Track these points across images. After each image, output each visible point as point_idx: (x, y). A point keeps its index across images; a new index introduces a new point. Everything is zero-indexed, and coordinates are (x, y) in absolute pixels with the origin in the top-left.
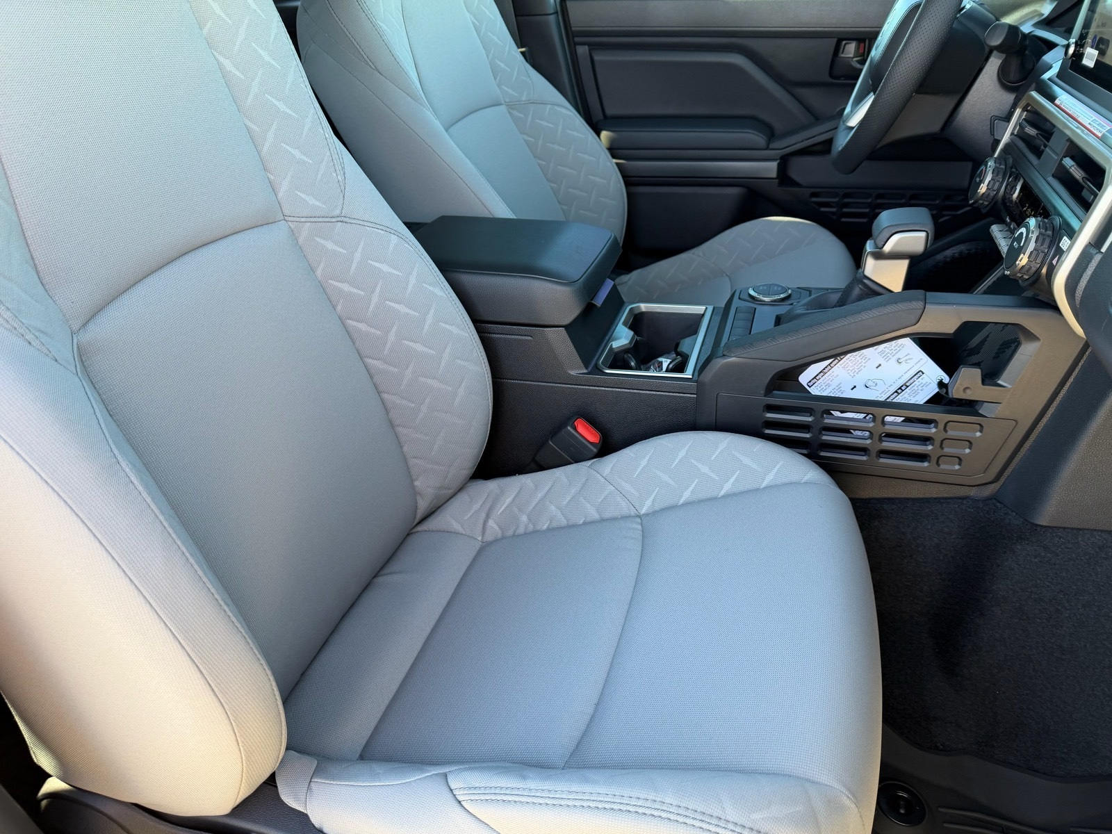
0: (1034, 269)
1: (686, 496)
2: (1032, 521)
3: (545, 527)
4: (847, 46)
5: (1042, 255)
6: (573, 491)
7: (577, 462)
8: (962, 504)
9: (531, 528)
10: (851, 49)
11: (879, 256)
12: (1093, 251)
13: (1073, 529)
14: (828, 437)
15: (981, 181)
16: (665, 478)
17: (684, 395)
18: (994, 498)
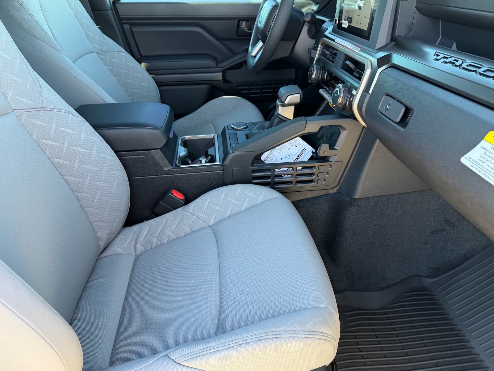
0: (344, 103)
1: (228, 213)
2: (354, 198)
3: (166, 241)
4: (242, 23)
5: (346, 97)
6: (177, 222)
7: (175, 209)
8: (328, 197)
9: (159, 243)
10: (244, 25)
11: (284, 105)
12: (366, 93)
13: (367, 198)
14: (277, 180)
15: (312, 73)
16: (218, 208)
17: (218, 172)
18: (338, 192)
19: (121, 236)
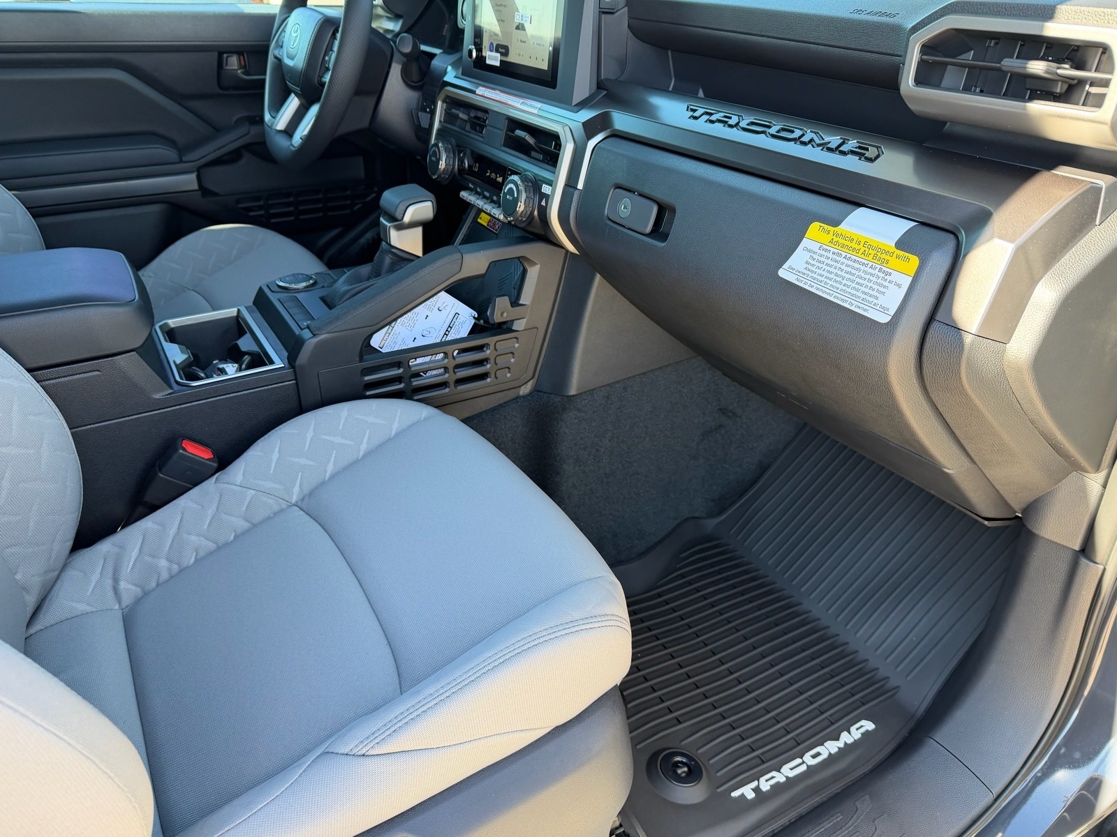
0: (529, 212)
1: (330, 469)
2: (567, 394)
3: (192, 560)
4: (229, 59)
5: (531, 201)
6: (210, 512)
8: (518, 402)
9: (175, 568)
10: (233, 63)
11: (401, 227)
12: (571, 190)
13: (589, 391)
14: (416, 382)
15: (438, 160)
16: (303, 461)
17: (283, 384)
18: (536, 390)
19: (72, 574)
